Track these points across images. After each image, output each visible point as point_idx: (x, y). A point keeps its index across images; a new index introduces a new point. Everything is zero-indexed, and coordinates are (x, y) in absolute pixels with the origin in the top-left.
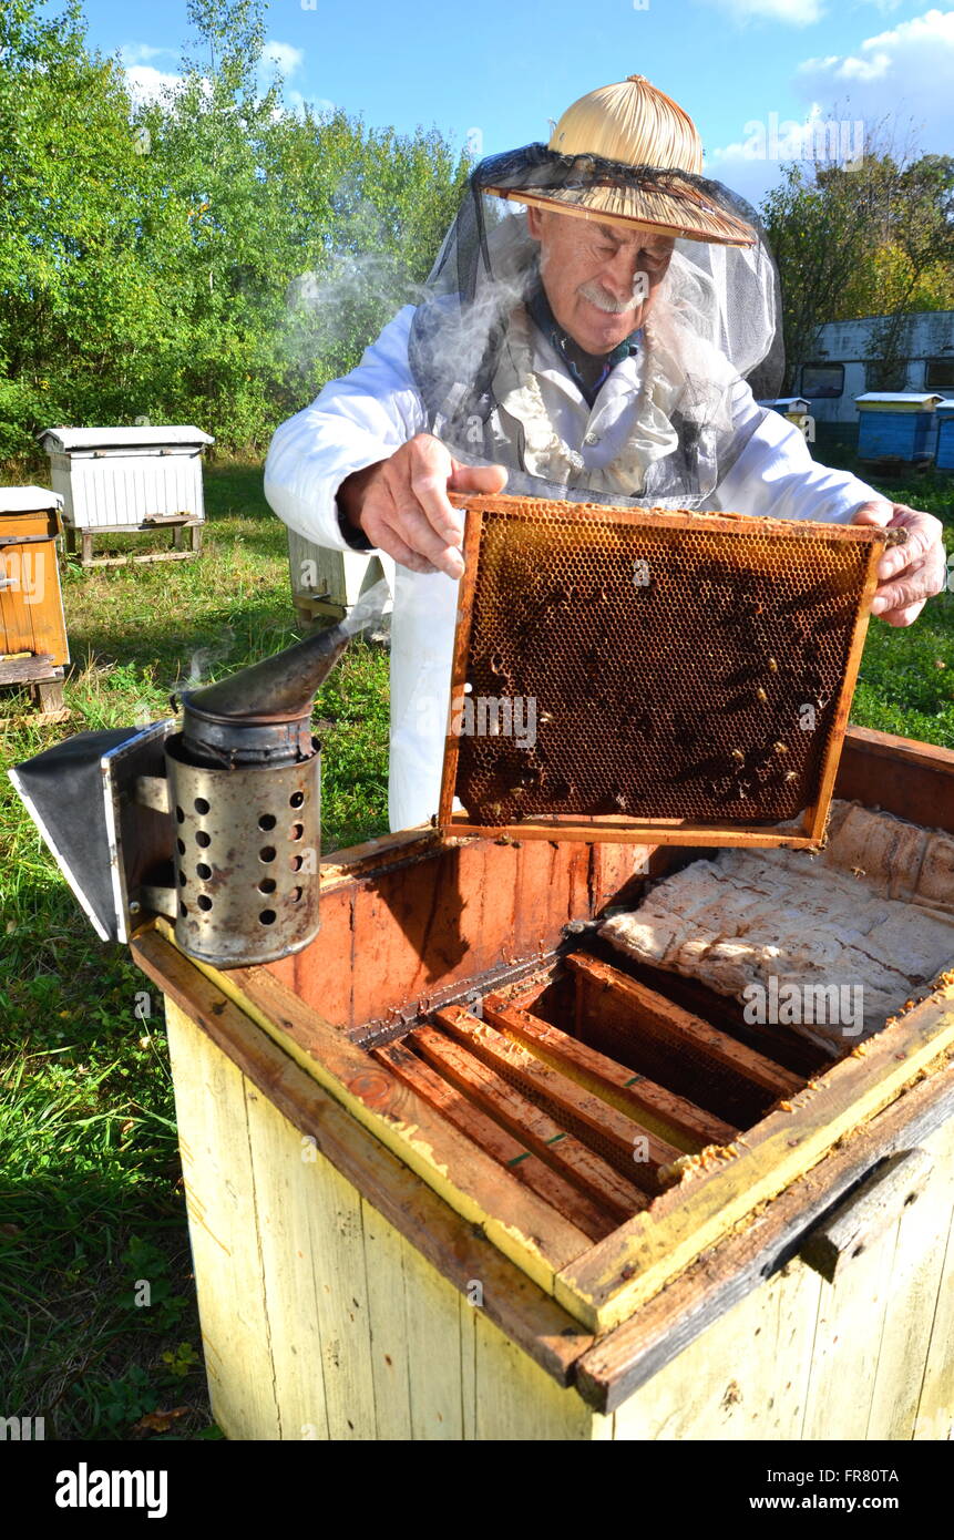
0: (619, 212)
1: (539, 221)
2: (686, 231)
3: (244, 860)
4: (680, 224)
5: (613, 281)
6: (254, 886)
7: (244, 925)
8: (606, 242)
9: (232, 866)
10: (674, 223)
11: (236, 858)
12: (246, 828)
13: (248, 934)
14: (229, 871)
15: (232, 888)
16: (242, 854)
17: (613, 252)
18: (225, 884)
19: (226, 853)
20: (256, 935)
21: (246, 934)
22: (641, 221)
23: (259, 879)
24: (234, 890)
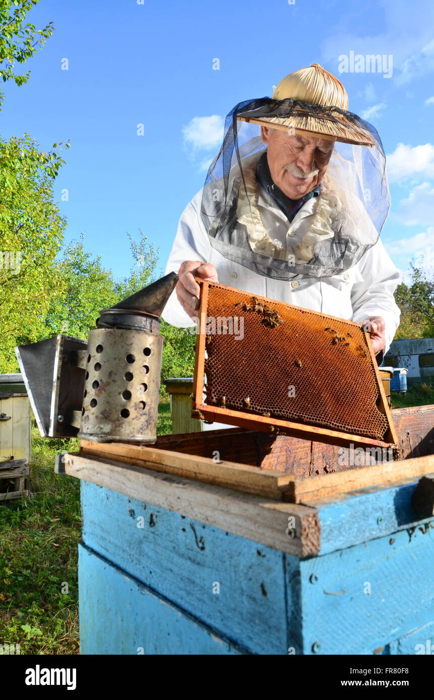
0: (304, 128)
1: (267, 134)
2: (338, 137)
3: (116, 378)
4: (335, 134)
5: (302, 162)
6: (120, 394)
7: (112, 416)
8: (299, 144)
9: (110, 381)
10: (332, 134)
11: (113, 376)
12: (119, 360)
13: (113, 421)
14: (108, 384)
15: (109, 393)
16: (116, 374)
17: (302, 149)
18: (105, 391)
19: (107, 374)
20: (117, 423)
21: (112, 421)
22: (315, 132)
23: (123, 390)
24: (109, 395)
